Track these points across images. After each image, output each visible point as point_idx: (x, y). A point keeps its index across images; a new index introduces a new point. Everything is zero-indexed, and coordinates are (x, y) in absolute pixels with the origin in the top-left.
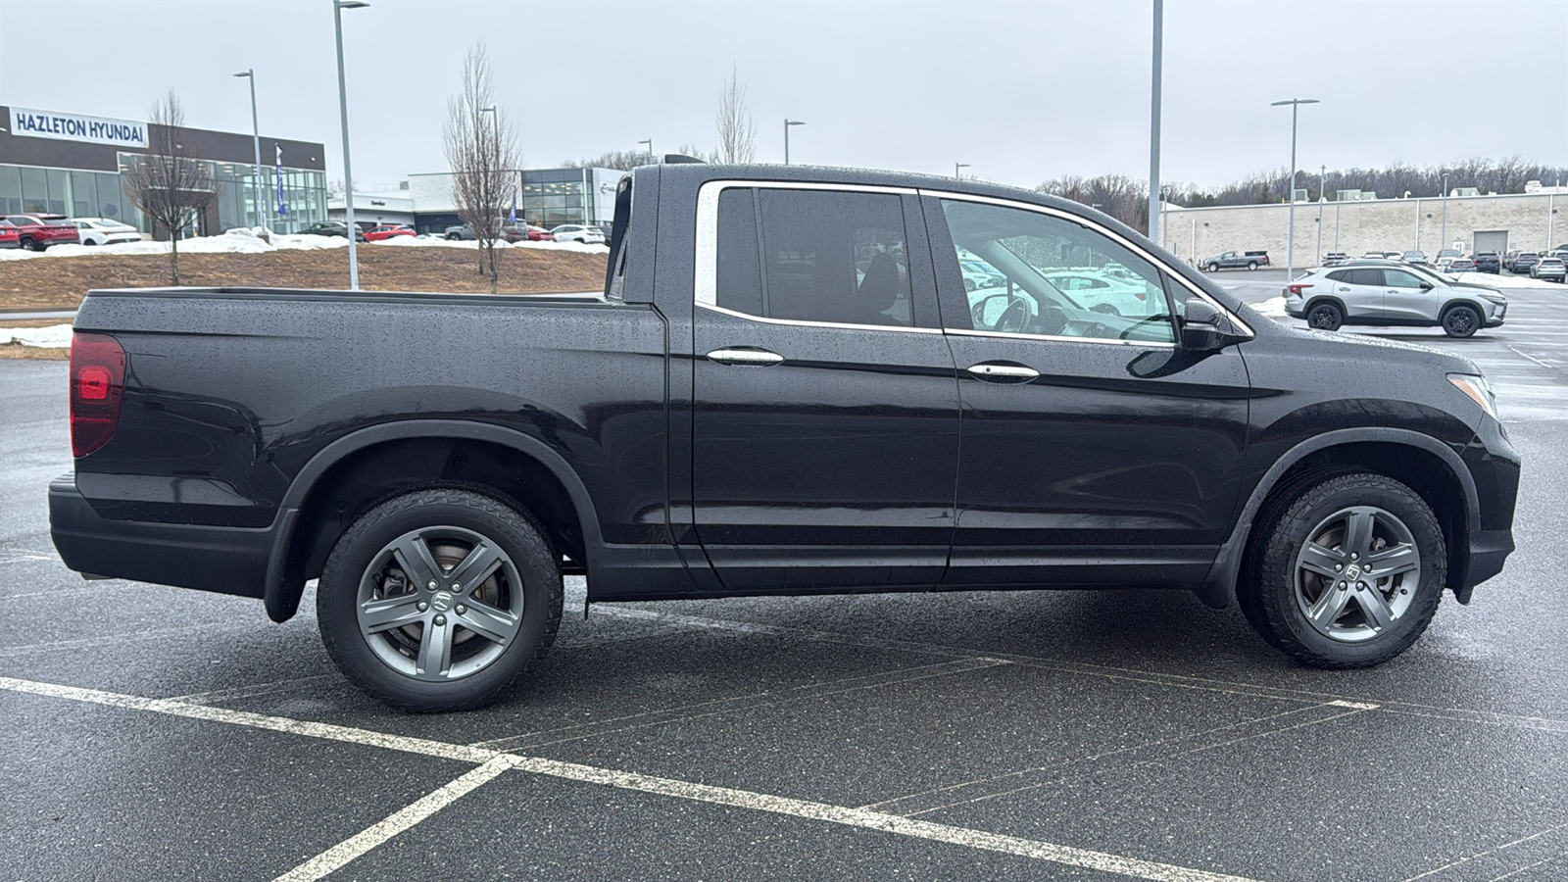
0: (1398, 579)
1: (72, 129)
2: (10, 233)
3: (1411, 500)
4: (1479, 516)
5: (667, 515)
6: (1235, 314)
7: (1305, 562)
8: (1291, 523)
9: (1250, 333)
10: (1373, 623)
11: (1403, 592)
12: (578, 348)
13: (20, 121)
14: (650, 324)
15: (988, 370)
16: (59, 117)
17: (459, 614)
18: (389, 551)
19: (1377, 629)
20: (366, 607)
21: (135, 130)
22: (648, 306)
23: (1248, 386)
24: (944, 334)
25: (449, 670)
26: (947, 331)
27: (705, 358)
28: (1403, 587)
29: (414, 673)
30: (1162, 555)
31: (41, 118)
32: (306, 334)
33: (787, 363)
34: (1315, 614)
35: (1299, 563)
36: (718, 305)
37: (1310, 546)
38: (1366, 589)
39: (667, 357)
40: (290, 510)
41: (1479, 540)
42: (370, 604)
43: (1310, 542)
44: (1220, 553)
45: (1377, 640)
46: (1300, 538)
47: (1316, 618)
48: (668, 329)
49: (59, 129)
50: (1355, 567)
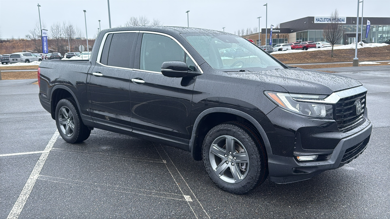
1: (328, 20)
2: (301, 46)
3: (246, 137)
4: (271, 149)
6: (200, 66)
7: (212, 151)
9: (202, 72)
10: (235, 179)
13: (316, 20)
15: (134, 80)
16: (325, 18)
18: (60, 110)
19: (236, 180)
21: (343, 19)
23: (192, 90)
24: (133, 70)
27: (92, 74)
29: (65, 134)
31: (321, 18)
33: (103, 76)
36: (100, 62)
38: (234, 166)
39: (88, 74)
41: (272, 158)
42: (60, 119)
43: (213, 145)
44: (190, 143)
45: (235, 185)
46: (210, 142)
47: (216, 170)
48: (90, 67)
49: (325, 21)
50: (231, 157)
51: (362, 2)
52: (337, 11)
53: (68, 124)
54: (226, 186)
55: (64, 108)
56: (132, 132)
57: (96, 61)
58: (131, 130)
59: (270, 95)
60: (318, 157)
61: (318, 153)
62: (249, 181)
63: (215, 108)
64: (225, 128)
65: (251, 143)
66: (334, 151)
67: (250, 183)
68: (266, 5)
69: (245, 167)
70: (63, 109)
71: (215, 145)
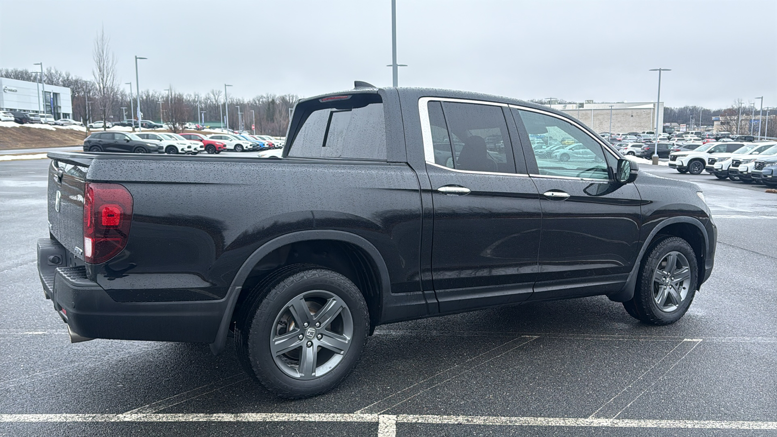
0: (681, 283)
4: (709, 253)
5: (421, 276)
7: (656, 278)
8: (652, 261)
10: (676, 303)
11: (684, 288)
12: (380, 187)
14: (408, 173)
15: (553, 194)
17: (319, 340)
18: (287, 307)
19: (677, 305)
20: (275, 341)
22: (404, 164)
23: (640, 199)
24: (530, 177)
25: (315, 372)
27: (437, 192)
28: (683, 286)
29: (299, 377)
30: (606, 280)
32: (241, 182)
33: (472, 193)
34: (658, 301)
35: (654, 279)
36: (436, 163)
37: (657, 270)
38: (672, 288)
39: (420, 191)
40: (237, 288)
44: (628, 277)
45: (678, 310)
47: (659, 303)
48: (416, 175)
54: (671, 316)
55: (303, 299)
56: (535, 291)
58: (530, 291)
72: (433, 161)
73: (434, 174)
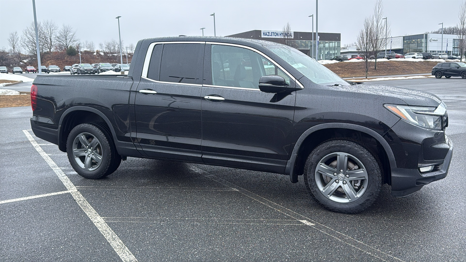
0: (362, 181)
1: (275, 35)
3: (364, 152)
4: (395, 162)
5: (131, 134)
6: (298, 80)
7: (318, 170)
8: (313, 157)
9: (302, 87)
10: (349, 197)
11: (362, 187)
12: (112, 89)
13: (264, 34)
14: (130, 82)
15: (209, 97)
16: (273, 32)
17: (92, 155)
18: (77, 137)
19: (350, 199)
21: (290, 33)
22: (131, 78)
23: (294, 106)
24: (203, 86)
25: (89, 168)
26: (204, 85)
27: (138, 92)
28: (363, 185)
29: (84, 168)
30: (268, 161)
31: (268, 32)
33: (157, 94)
35: (316, 170)
37: (321, 164)
38: (347, 184)
39: (130, 91)
41: (396, 172)
42: (75, 150)
43: (321, 163)
44: (287, 164)
45: (349, 204)
46: (317, 161)
47: (324, 191)
48: (133, 84)
49: (272, 35)
50: (341, 175)
51: (312, 17)
52: (289, 25)
53: (88, 155)
54: (338, 206)
55: (84, 136)
56: (202, 157)
57: (141, 76)
58: (200, 156)
59: (390, 107)
60: (434, 168)
61: (434, 164)
62: (368, 198)
63: (327, 124)
64: (338, 144)
65: (370, 158)
66: (444, 161)
67: (369, 200)
68: (213, 15)
69: (359, 185)
70: (82, 136)
71: (322, 164)
72: (146, 76)
73: (144, 83)
